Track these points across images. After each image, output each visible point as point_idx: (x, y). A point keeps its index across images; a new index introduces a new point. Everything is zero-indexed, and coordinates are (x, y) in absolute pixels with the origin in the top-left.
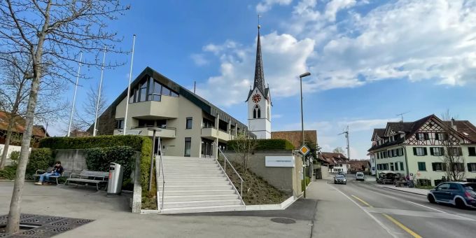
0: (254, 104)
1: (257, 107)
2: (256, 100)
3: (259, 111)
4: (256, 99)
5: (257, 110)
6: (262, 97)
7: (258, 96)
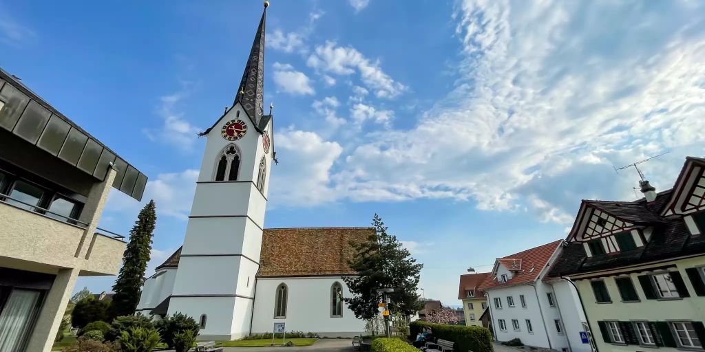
0: (224, 143)
1: (232, 150)
2: (230, 133)
3: (236, 163)
4: (234, 130)
5: (230, 159)
6: (250, 128)
7: (239, 125)
